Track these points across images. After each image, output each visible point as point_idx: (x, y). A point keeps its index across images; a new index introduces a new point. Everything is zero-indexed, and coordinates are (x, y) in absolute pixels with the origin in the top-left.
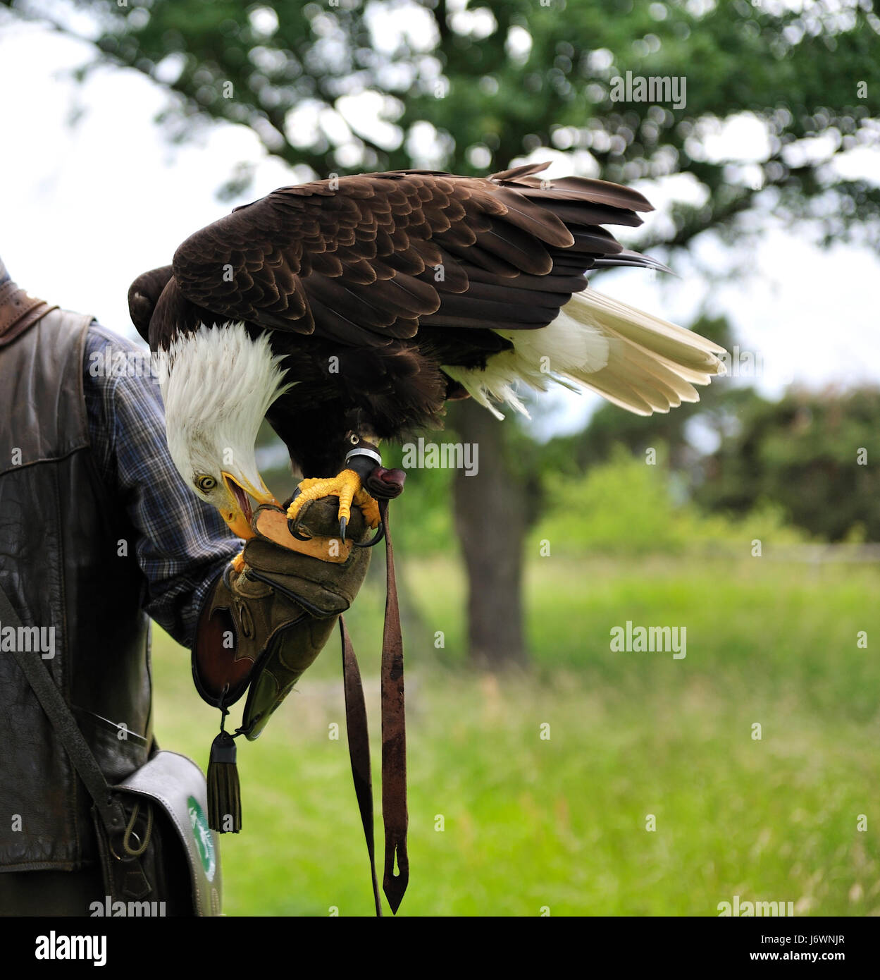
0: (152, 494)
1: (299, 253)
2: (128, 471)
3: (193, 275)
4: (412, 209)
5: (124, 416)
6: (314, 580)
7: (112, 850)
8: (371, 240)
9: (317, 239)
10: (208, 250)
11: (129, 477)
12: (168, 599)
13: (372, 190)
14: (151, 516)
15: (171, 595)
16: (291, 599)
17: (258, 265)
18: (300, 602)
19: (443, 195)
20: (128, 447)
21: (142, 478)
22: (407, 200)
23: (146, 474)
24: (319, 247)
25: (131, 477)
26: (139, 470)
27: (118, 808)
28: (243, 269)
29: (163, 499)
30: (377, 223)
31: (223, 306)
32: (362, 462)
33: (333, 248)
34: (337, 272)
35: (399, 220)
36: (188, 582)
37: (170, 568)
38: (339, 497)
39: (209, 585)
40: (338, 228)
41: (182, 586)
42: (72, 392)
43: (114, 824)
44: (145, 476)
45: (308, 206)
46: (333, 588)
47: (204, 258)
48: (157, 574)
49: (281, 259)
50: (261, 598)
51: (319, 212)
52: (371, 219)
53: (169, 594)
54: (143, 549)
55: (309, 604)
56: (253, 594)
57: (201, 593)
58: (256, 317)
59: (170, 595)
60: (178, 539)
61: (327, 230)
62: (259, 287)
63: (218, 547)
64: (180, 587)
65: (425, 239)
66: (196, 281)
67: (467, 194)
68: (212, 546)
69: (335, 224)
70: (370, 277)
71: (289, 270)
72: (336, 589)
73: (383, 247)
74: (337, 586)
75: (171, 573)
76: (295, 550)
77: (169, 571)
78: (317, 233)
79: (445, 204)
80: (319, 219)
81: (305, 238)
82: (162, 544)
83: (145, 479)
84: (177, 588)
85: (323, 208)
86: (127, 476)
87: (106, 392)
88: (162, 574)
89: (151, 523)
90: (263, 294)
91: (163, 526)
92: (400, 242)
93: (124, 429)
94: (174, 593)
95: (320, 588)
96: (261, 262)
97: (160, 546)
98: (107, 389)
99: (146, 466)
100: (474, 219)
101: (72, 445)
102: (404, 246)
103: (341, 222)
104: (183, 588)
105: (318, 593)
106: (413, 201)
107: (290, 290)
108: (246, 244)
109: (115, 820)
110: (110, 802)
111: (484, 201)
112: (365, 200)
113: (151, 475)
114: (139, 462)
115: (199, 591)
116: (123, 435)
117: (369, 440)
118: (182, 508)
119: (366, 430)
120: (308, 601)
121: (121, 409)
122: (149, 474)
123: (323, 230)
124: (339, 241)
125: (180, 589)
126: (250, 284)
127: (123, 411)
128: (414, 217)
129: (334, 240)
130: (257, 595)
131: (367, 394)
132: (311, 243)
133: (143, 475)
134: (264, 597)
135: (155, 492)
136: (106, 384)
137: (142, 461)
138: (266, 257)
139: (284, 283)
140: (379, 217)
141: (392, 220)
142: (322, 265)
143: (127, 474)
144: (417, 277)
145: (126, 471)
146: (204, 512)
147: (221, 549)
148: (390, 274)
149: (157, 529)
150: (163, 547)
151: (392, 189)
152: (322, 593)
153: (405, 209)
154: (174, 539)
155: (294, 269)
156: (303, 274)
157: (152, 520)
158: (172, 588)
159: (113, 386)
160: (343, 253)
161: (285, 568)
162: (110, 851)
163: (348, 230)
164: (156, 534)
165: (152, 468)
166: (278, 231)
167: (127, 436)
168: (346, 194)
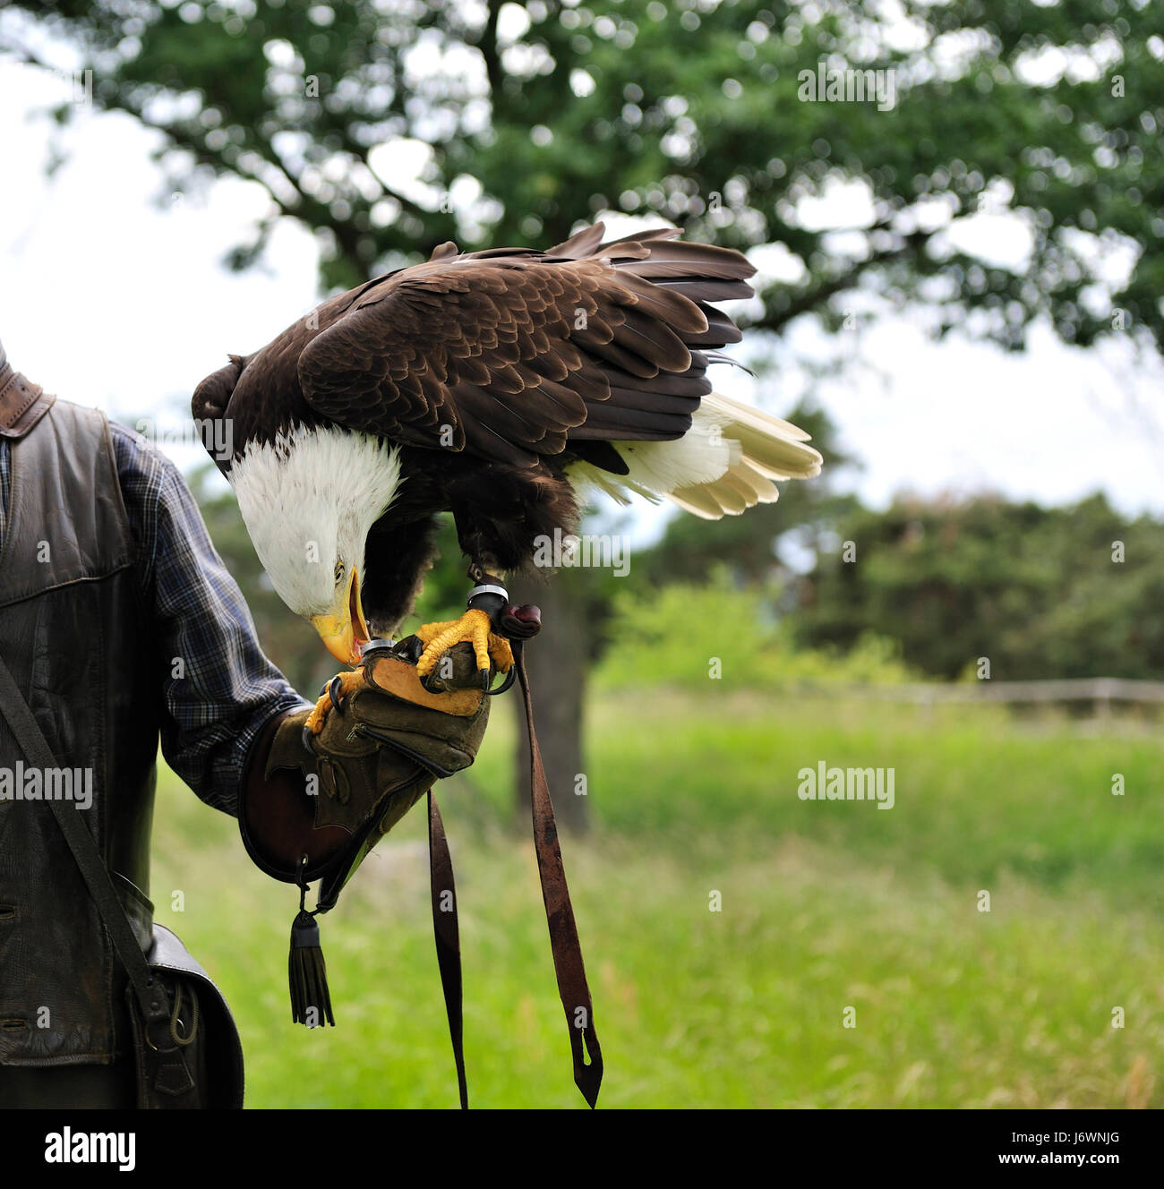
0: (198, 626)
1: (443, 358)
2: (170, 597)
3: (329, 384)
4: (546, 305)
5: (168, 532)
6: (439, 736)
7: (148, 1040)
8: (513, 342)
9: (460, 341)
10: (346, 355)
11: (171, 604)
12: (201, 748)
13: (504, 283)
14: (194, 652)
15: (206, 744)
16: (412, 759)
17: (402, 373)
18: (423, 762)
19: (572, 288)
20: (172, 569)
21: (187, 607)
22: (539, 294)
23: (192, 602)
24: (463, 351)
25: (174, 604)
26: (184, 597)
27: (161, 989)
28: (387, 378)
29: (211, 632)
30: (516, 322)
31: (363, 420)
32: (490, 600)
33: (478, 352)
34: (485, 379)
35: (537, 318)
36: (226, 729)
37: (208, 712)
38: (471, 643)
39: (252, 737)
40: (480, 328)
41: (219, 734)
42: (108, 500)
43: (155, 1009)
44: (191, 605)
45: (444, 302)
46: (459, 745)
47: (342, 365)
48: (193, 720)
49: (426, 366)
50: (363, 757)
51: (456, 310)
52: (511, 319)
53: (203, 743)
54: (175, 690)
55: (434, 764)
56: (352, 752)
57: (243, 746)
58: (400, 432)
59: (204, 745)
60: (224, 680)
61: (469, 332)
62: (406, 398)
63: (261, 690)
64: (216, 735)
65: (562, 338)
66: (333, 391)
67: (594, 284)
68: (254, 688)
69: (475, 324)
70: (517, 385)
71: (436, 379)
72: (461, 745)
73: (526, 350)
74: (463, 742)
75: (211, 718)
76: (420, 703)
77: (207, 716)
78: (460, 335)
79: (577, 298)
80: (458, 318)
81: (448, 340)
82: (204, 684)
83: (190, 607)
84: (213, 736)
85: (461, 305)
86: (168, 603)
87: (147, 503)
88: (200, 720)
89: (194, 660)
90: (410, 407)
91: (208, 664)
92: (541, 344)
93: (169, 547)
94: (209, 743)
95: (445, 745)
96: (406, 370)
97: (202, 687)
98: (148, 499)
99: (192, 593)
100: (606, 312)
101: (115, 563)
102: (546, 348)
103: (481, 321)
104: (219, 737)
105: (444, 751)
106: (545, 295)
107: (438, 401)
108: (388, 349)
109: (155, 1004)
110: (150, 984)
111: (612, 290)
112: (500, 295)
113: (197, 604)
114: (184, 588)
115: (241, 744)
116: (168, 555)
117: (493, 573)
118: (228, 643)
119: (489, 561)
120: (431, 760)
121: (166, 523)
122: (195, 603)
123: (465, 331)
124: (482, 343)
125: (217, 738)
126: (395, 395)
127: (167, 525)
128: (550, 314)
129: (477, 342)
130: (357, 753)
131: (493, 520)
132: (455, 347)
133: (188, 604)
134: (368, 756)
135: (201, 624)
136: (147, 493)
137: (188, 586)
138: (410, 362)
139: (433, 393)
140: (518, 315)
141: (529, 318)
142: (470, 372)
143: (169, 600)
144: (560, 383)
145: (167, 597)
146: (246, 648)
147: (265, 691)
148: (536, 381)
149: (200, 667)
150: (206, 688)
151: (521, 281)
152: (448, 752)
153: (539, 304)
154: (219, 681)
155: (441, 377)
156: (450, 382)
157: (196, 656)
158: (207, 738)
159: (156, 496)
160: (488, 357)
161: (405, 724)
162: (145, 1040)
163: (488, 330)
164: (199, 672)
165: (199, 596)
166: (419, 333)
167: (171, 556)
168: (481, 289)
